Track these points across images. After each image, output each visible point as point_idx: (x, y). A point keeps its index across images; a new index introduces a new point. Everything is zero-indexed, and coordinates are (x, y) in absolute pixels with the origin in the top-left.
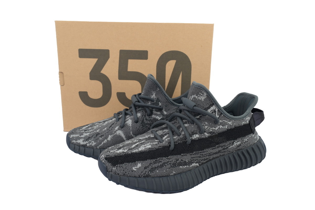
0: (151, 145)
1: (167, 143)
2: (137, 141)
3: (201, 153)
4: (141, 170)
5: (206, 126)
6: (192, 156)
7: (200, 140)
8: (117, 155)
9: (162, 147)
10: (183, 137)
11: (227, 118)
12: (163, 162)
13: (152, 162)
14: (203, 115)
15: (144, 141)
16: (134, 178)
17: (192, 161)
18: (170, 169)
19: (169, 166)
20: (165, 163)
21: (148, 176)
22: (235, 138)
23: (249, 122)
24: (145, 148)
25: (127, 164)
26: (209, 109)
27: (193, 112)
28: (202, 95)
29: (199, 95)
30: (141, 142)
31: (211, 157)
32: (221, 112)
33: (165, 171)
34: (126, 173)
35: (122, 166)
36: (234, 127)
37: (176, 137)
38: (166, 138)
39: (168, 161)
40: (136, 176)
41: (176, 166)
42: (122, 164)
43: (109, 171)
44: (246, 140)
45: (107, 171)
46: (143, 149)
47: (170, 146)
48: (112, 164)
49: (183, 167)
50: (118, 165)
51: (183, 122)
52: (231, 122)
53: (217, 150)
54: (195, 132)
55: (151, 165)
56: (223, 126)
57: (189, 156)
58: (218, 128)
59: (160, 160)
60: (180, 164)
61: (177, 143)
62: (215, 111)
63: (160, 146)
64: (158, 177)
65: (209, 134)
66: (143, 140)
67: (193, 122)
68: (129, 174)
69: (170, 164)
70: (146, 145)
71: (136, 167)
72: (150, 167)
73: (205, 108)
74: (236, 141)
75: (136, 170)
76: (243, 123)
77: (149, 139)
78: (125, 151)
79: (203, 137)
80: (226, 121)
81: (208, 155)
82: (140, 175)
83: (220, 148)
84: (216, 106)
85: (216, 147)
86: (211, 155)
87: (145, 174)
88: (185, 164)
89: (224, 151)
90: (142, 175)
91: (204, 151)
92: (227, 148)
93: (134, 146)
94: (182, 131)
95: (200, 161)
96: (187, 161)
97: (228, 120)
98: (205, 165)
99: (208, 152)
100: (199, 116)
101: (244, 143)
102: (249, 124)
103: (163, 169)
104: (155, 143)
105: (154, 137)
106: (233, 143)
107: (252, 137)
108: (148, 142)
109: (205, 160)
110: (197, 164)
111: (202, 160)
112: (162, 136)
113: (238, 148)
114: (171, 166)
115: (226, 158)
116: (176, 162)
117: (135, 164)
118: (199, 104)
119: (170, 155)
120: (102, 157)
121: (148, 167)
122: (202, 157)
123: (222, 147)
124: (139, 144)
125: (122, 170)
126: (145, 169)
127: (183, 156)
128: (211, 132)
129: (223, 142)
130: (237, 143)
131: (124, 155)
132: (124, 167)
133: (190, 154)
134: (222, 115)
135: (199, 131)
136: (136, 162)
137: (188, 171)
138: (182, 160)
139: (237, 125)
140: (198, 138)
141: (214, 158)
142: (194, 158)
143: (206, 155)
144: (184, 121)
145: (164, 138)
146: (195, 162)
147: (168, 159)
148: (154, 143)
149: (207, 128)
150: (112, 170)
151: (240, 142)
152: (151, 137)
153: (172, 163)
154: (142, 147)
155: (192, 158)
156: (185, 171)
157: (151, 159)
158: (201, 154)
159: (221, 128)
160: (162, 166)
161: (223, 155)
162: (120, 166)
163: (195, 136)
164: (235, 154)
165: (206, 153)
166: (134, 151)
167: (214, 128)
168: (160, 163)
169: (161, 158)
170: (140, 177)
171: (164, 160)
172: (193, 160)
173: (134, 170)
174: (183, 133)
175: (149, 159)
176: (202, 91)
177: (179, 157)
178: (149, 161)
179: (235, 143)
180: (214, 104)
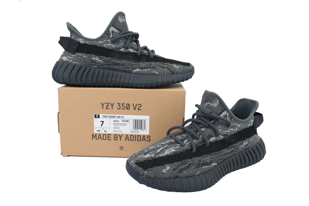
0: (174, 149)
1: (189, 147)
2: (160, 146)
3: (218, 153)
4: (170, 172)
5: (220, 129)
6: (212, 157)
7: (216, 142)
8: (146, 160)
9: (185, 150)
10: (202, 140)
11: (237, 121)
12: (188, 163)
13: (179, 164)
14: (217, 120)
15: (167, 146)
16: (165, 179)
17: (212, 162)
18: (195, 170)
19: (194, 167)
20: (190, 164)
21: (177, 177)
22: (243, 139)
23: (253, 124)
24: (170, 152)
25: (157, 167)
26: (221, 114)
27: (208, 118)
28: (215, 102)
29: (213, 102)
30: (164, 147)
31: (226, 156)
32: (231, 117)
33: (191, 171)
34: (157, 175)
35: (153, 169)
36: (242, 129)
37: (195, 141)
38: (186, 142)
39: (192, 162)
40: (166, 178)
41: (200, 166)
42: (153, 168)
43: (141, 175)
44: (252, 140)
45: (139, 175)
46: (168, 153)
47: (192, 149)
48: (143, 168)
49: (205, 167)
50: (149, 169)
51: (199, 126)
52: (240, 125)
53: (230, 150)
54: (211, 135)
55: (179, 167)
56: (234, 129)
57: (210, 157)
58: (231, 131)
59: (186, 162)
60: (203, 165)
61: (198, 146)
62: (226, 116)
63: (183, 150)
64: (186, 177)
65: (223, 136)
66: (166, 144)
67: (208, 127)
68: (160, 176)
69: (194, 165)
70: (170, 149)
71: (165, 170)
72: (178, 169)
73: (218, 113)
74: (245, 142)
75: (166, 172)
76: (249, 125)
77: (171, 144)
78: (153, 156)
79: (218, 139)
80: (236, 125)
81: (223, 155)
82: (170, 177)
83: (233, 148)
84: (227, 112)
85: (230, 148)
86: (226, 155)
87: (175, 175)
88: (207, 164)
89: (235, 150)
90: (172, 176)
91: (221, 152)
92: (238, 148)
93: (159, 151)
94: (200, 135)
95: (218, 160)
96: (208, 161)
97: (237, 123)
98: (221, 164)
99: (224, 152)
100: (213, 121)
101: (250, 143)
102: (253, 125)
103: (189, 170)
104: (178, 147)
105: (175, 142)
106: (242, 144)
107: (255, 137)
108: (171, 147)
109: (221, 159)
110: (216, 164)
111: (219, 160)
112: (182, 140)
113: (246, 148)
114: (196, 167)
115: (237, 156)
116: (199, 163)
117: (165, 167)
118: (213, 110)
119: (193, 157)
120: (131, 162)
121: (176, 169)
122: (219, 157)
123: (234, 147)
124: (163, 149)
125: (154, 172)
126: (173, 171)
127: (204, 157)
128: (225, 135)
129: (235, 143)
130: (245, 143)
131: (152, 160)
132: (155, 170)
133: (210, 155)
134: (233, 119)
135: (215, 134)
136: (164, 165)
137: (209, 170)
138: (204, 161)
139: (245, 128)
140: (215, 141)
141: (228, 158)
142: (213, 158)
143: (222, 155)
144: (201, 126)
145: (185, 142)
146: (215, 162)
147: (193, 160)
148: (176, 147)
149: (221, 132)
150: (143, 174)
151: (247, 142)
152: (172, 141)
153: (196, 164)
154: (167, 151)
155: (212, 158)
156: (207, 170)
157: (178, 161)
158: (218, 155)
159: (232, 130)
160: (188, 167)
161: (235, 154)
162: (151, 170)
163: (212, 139)
164: (243, 153)
165: (222, 153)
166: (161, 155)
167: (226, 131)
168: (186, 164)
169: (187, 160)
170: (170, 178)
171: (189, 161)
172: (213, 160)
173: (164, 172)
174: (201, 137)
175: (176, 162)
176: (215, 99)
177: (201, 158)
178: (176, 164)
179: (244, 143)
180: (225, 109)
